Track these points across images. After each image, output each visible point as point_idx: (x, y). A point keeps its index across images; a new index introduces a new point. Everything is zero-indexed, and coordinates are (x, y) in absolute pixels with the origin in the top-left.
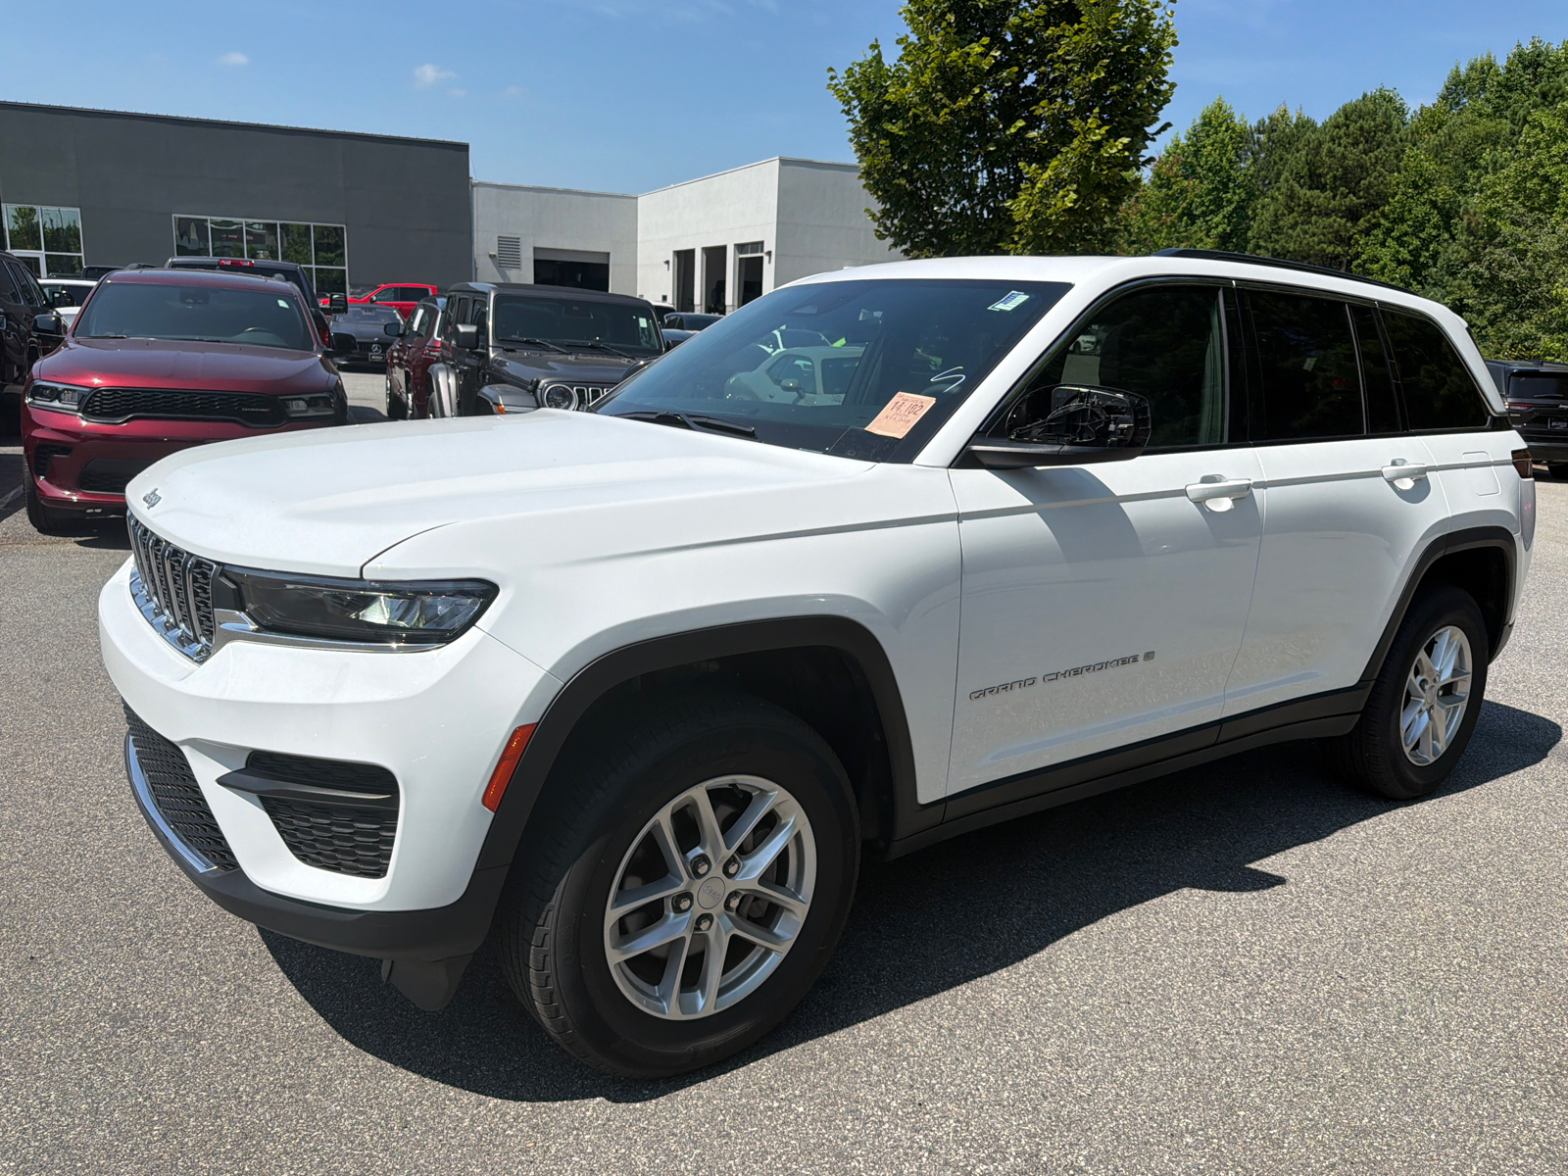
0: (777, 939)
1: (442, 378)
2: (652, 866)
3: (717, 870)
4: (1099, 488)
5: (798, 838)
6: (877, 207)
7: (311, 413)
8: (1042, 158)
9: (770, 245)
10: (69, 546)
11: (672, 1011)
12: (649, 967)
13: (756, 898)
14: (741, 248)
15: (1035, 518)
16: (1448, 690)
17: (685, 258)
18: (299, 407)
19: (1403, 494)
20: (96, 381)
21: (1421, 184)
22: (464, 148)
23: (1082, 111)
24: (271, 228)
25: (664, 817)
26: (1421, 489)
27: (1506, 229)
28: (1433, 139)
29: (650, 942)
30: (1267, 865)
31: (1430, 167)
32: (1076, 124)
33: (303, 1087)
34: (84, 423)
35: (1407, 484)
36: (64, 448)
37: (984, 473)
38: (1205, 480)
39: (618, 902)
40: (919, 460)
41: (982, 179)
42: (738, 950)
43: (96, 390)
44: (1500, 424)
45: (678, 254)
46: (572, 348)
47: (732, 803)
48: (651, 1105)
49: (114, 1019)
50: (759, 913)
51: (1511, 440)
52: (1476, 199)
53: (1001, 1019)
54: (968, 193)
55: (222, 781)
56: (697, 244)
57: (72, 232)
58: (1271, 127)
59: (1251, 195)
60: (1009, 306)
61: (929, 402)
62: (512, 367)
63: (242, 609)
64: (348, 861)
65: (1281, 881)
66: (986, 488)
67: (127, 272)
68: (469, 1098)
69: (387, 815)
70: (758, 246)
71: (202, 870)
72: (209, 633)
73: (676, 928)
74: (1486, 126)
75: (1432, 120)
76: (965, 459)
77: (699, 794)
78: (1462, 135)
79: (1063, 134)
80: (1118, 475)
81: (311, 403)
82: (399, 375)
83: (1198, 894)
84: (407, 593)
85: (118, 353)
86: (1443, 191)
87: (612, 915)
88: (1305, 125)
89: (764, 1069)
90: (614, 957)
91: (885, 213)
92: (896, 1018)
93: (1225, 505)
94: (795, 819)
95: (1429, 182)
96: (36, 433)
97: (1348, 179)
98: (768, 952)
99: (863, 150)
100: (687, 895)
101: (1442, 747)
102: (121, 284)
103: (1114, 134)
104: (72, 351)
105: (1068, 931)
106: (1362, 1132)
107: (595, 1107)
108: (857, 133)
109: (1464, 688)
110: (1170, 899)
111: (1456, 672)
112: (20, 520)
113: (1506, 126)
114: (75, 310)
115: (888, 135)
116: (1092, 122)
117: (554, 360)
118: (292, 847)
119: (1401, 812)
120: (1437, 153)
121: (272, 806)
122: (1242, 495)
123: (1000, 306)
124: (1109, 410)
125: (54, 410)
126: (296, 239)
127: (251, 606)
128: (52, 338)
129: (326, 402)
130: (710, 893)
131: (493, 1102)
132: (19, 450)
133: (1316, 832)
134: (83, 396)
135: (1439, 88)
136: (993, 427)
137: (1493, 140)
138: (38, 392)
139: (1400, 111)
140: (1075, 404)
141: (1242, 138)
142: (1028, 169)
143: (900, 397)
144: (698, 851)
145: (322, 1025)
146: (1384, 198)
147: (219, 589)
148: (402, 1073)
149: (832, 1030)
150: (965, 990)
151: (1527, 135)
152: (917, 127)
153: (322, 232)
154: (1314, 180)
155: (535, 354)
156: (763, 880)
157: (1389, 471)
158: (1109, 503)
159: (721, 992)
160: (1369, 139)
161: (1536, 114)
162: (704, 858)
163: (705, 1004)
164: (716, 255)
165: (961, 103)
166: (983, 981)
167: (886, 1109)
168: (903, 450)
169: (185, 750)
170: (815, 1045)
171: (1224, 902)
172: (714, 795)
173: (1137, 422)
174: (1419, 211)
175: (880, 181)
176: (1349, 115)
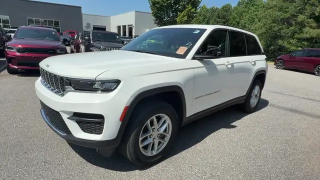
0: (165, 141)
1: (82, 47)
2: (146, 130)
3: (156, 130)
4: (213, 63)
5: (169, 125)
6: (154, 19)
7: (61, 52)
8: (181, 11)
9: (134, 25)
10: (16, 76)
11: (149, 155)
12: (146, 148)
13: (162, 134)
14: (129, 26)
15: (204, 68)
16: (256, 95)
17: (119, 27)
18: (58, 51)
19: (253, 65)
20: (20, 46)
21: (234, 18)
22: (81, 7)
23: (188, 4)
24: (45, 21)
25: (148, 122)
26: (255, 64)
27: (247, 26)
28: (236, 11)
29: (146, 143)
30: (233, 124)
31: (236, 16)
32: (187, 6)
33: (84, 172)
34: (18, 54)
35: (253, 63)
36: (15, 59)
37: (196, 60)
38: (228, 62)
39: (141, 137)
40: (186, 58)
41: (171, 15)
42: (160, 143)
43: (20, 48)
44: (263, 54)
45: (118, 26)
46: (105, 41)
47: (159, 119)
48: (146, 171)
49: (44, 162)
50: (162, 137)
51: (264, 57)
52: (242, 21)
53: (200, 151)
54: (169, 17)
55: (68, 118)
56: (121, 25)
57: (8, 21)
58: (212, 9)
59: (209, 19)
60: (197, 33)
61: (187, 48)
62: (95, 44)
63: (71, 86)
64: (94, 132)
65: (236, 126)
66: (197, 63)
67: (23, 27)
68: (115, 172)
69: (102, 123)
70: (132, 25)
71: (63, 135)
72: (64, 91)
73: (150, 141)
74: (244, 9)
75: (236, 8)
76: (194, 58)
77: (154, 117)
78: (240, 11)
79: (185, 8)
80: (216, 61)
81: (61, 51)
82: (73, 46)
83: (224, 129)
84: (103, 82)
85: (23, 41)
86: (237, 20)
87: (140, 139)
88: (217, 9)
89: (164, 163)
90: (141, 146)
91: (156, 20)
92: (184, 152)
93: (230, 66)
94: (169, 121)
95: (236, 18)
96: (8, 56)
97: (224, 17)
98: (164, 143)
99: (152, 10)
100: (152, 135)
101: (255, 104)
102: (22, 29)
103: (192, 8)
104: (13, 41)
105: (207, 136)
106: (260, 166)
107: (137, 172)
108: (151, 6)
109: (258, 95)
110: (220, 130)
111: (258, 93)
112: (6, 71)
113: (247, 9)
114: (14, 34)
115: (156, 7)
116: (189, 6)
117: (103, 43)
118: (82, 130)
119: (250, 115)
120: (237, 13)
121: (78, 122)
122: (232, 65)
123: (195, 32)
124: (217, 50)
125: (12, 51)
126: (51, 23)
127: (73, 85)
128: (9, 39)
129: (64, 50)
130: (155, 134)
131: (119, 172)
132: (5, 59)
133: (240, 119)
134: (17, 49)
135: (237, 3)
136: (198, 53)
137: (244, 12)
138: (8, 48)
139: (231, 7)
140: (211, 49)
141: (208, 10)
142: (179, 13)
143: (181, 47)
144: (153, 127)
145: (84, 161)
146: (229, 20)
147: (66, 82)
148: (101, 168)
149: (173, 155)
150: (193, 147)
151: (250, 11)
152: (162, 6)
153: (55, 22)
154: (219, 17)
155: (99, 42)
156: (164, 132)
157: (251, 61)
158: (214, 66)
159: (157, 150)
160: (226, 11)
161: (251, 8)
162: (154, 128)
163: (155, 153)
164: (124, 27)
165: (168, 2)
166: (195, 145)
167: (186, 168)
168: (184, 56)
169: (60, 113)
170: (171, 158)
171: (228, 130)
172: (157, 117)
173: (222, 52)
174: (234, 22)
175: (155, 15)
176: (224, 7)
